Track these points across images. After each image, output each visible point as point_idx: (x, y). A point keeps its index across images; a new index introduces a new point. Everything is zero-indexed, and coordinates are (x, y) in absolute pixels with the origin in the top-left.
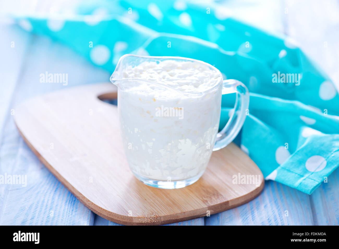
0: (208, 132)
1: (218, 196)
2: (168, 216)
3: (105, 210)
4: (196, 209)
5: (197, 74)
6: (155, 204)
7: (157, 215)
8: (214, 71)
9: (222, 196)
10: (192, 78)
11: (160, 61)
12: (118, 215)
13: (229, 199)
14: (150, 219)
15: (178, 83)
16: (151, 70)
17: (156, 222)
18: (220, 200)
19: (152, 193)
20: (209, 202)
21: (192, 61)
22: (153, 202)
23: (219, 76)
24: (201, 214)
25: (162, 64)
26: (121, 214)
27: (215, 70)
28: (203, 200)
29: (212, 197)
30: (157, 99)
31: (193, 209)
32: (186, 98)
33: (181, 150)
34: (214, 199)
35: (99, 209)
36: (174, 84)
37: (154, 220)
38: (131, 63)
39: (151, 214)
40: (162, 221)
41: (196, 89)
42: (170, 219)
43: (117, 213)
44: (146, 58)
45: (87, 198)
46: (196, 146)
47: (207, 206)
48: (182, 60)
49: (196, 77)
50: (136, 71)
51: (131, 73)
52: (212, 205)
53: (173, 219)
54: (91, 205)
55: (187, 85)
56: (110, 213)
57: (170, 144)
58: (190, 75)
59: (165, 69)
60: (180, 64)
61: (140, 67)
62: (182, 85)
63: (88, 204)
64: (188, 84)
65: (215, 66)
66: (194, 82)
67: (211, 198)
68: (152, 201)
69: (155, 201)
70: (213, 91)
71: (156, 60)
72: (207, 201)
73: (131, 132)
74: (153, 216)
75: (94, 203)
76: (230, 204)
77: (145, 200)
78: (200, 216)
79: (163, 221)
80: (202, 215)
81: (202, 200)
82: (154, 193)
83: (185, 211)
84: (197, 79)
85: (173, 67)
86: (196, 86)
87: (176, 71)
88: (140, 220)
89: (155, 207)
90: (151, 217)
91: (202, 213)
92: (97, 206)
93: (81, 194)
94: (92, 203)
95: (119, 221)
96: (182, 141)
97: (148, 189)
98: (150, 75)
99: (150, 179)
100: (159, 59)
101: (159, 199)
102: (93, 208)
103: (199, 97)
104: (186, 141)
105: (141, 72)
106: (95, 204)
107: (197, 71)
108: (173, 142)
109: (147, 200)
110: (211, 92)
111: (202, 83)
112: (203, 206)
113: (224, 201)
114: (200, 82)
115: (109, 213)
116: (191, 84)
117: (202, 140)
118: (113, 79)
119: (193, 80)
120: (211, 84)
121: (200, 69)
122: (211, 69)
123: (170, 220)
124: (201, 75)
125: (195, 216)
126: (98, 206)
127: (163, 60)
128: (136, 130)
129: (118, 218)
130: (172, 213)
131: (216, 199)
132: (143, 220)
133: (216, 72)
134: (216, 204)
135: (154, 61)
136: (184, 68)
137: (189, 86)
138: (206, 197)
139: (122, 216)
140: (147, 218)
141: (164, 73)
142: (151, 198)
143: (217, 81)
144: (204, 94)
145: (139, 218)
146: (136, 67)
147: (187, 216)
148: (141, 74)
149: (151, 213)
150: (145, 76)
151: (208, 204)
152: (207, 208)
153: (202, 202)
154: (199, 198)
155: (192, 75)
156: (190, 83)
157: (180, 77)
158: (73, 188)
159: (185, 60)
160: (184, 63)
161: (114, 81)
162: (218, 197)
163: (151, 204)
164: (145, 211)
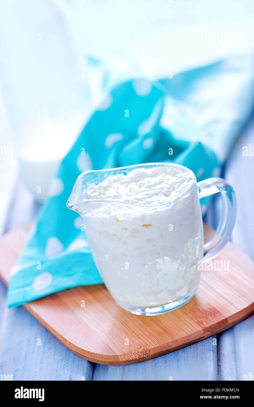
0: (189, 244)
1: (215, 313)
2: (157, 347)
3: (88, 351)
4: (189, 334)
5: (168, 180)
6: (143, 335)
7: (146, 348)
8: (186, 173)
9: (219, 314)
10: (163, 185)
11: (127, 171)
12: (101, 355)
13: (227, 316)
14: (137, 354)
15: (146, 195)
16: (118, 185)
17: (145, 356)
18: (216, 318)
19: (141, 322)
20: (205, 323)
21: (163, 166)
22: (142, 333)
23: (192, 179)
24: (196, 339)
25: (130, 175)
26: (105, 354)
27: (188, 172)
28: (198, 322)
29: (208, 316)
30: (121, 219)
31: (186, 335)
32: (153, 212)
33: (160, 270)
34: (210, 318)
35: (81, 351)
36: (142, 197)
37: (143, 354)
38: (93, 180)
39: (138, 349)
40: (152, 354)
41: (165, 198)
42: (160, 350)
43: (101, 354)
44: (111, 171)
45: (68, 341)
46: (178, 262)
47: (202, 329)
48: (151, 166)
49: (167, 184)
50: (100, 188)
51: (94, 192)
52: (208, 326)
53: (165, 350)
54: (73, 347)
55: (156, 196)
56: (94, 355)
57: (146, 266)
58: (160, 183)
59: (133, 180)
60: (149, 171)
61: (104, 184)
62: (151, 197)
63: (70, 347)
64: (157, 194)
65: (188, 167)
66: (165, 190)
67: (207, 318)
68: (140, 332)
69: (144, 331)
70: (184, 197)
71: (123, 172)
72: (202, 323)
73: (103, 259)
74: (141, 350)
75: (76, 345)
76: (230, 322)
77: (133, 332)
78: (196, 341)
79: (154, 354)
80: (198, 339)
81: (196, 322)
82: (144, 323)
83: (177, 339)
84: (168, 186)
85: (142, 176)
86: (167, 195)
87: (146, 181)
88: (126, 357)
89: (143, 339)
90: (139, 352)
91: (198, 338)
92: (79, 348)
93: (62, 337)
94: (74, 345)
95: (104, 361)
96: (160, 260)
97: (136, 318)
98: (116, 190)
99: (137, 308)
100: (125, 169)
101: (148, 329)
102: (76, 351)
103: (168, 208)
104: (164, 260)
105: (106, 188)
106: (77, 347)
107: (168, 176)
108: (149, 264)
109: (135, 332)
110: (182, 199)
111: (174, 190)
112: (198, 329)
113: (222, 319)
114: (171, 189)
115: (92, 355)
116: (161, 193)
117: (183, 255)
118: (70, 205)
119: (162, 188)
120: (183, 189)
121: (172, 173)
122: (184, 171)
123: (161, 352)
124: (173, 180)
125: (190, 342)
126: (81, 348)
127: (130, 170)
128: (107, 256)
129: (103, 358)
130: (162, 343)
131: (213, 318)
132: (131, 357)
133: (189, 173)
134: (212, 324)
135: (120, 173)
136: (153, 176)
137: (159, 196)
138: (201, 317)
139: (106, 355)
140: (134, 354)
141: (133, 185)
142: (139, 329)
143: (189, 185)
144: (173, 204)
145: (125, 355)
146: (100, 184)
147: (180, 344)
148: (106, 190)
149: (139, 347)
150: (111, 192)
151: (203, 326)
152: (203, 331)
153: (197, 324)
154: (194, 321)
155: (163, 182)
156: (159, 192)
157: (149, 187)
158: (54, 330)
159: (155, 166)
160: (154, 169)
161: (71, 207)
162: (215, 316)
163: (139, 336)
164: (132, 346)
